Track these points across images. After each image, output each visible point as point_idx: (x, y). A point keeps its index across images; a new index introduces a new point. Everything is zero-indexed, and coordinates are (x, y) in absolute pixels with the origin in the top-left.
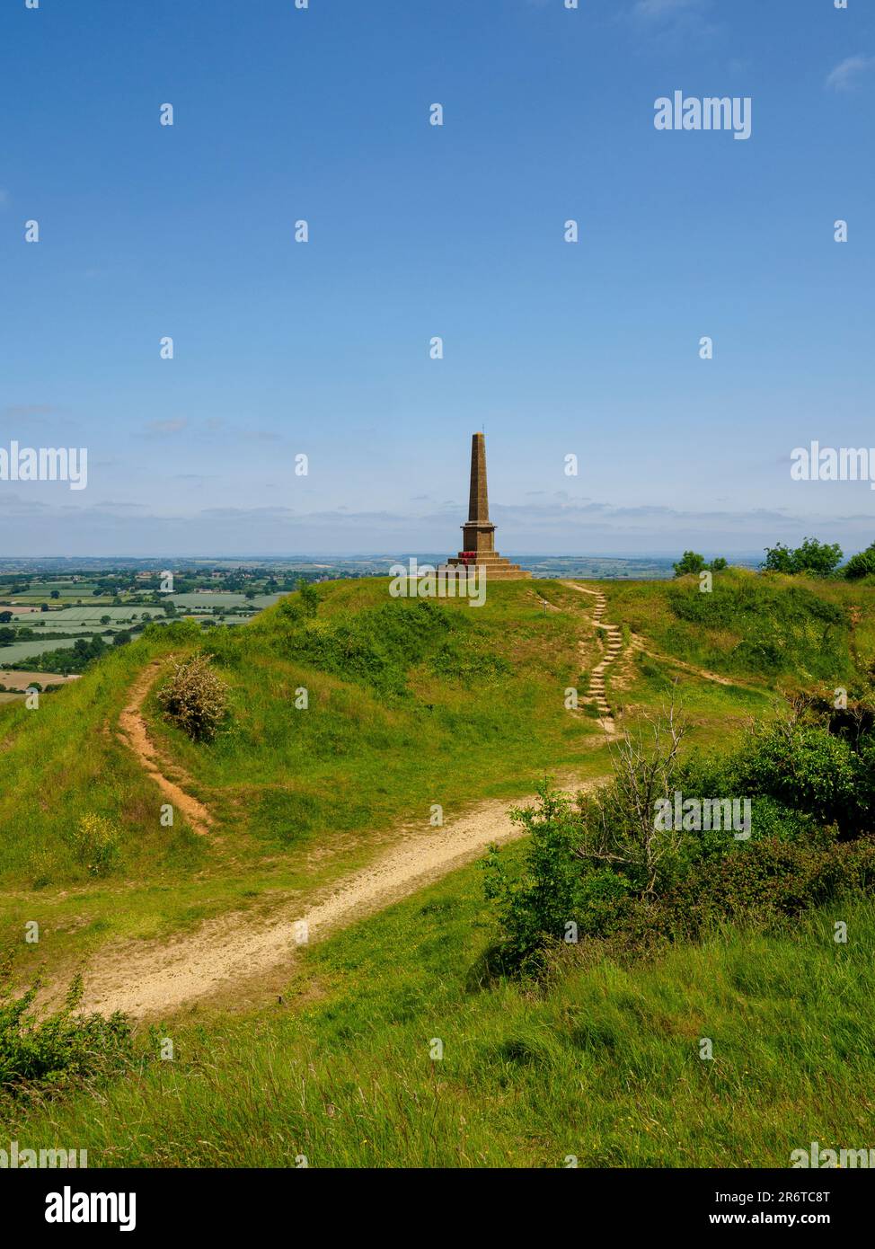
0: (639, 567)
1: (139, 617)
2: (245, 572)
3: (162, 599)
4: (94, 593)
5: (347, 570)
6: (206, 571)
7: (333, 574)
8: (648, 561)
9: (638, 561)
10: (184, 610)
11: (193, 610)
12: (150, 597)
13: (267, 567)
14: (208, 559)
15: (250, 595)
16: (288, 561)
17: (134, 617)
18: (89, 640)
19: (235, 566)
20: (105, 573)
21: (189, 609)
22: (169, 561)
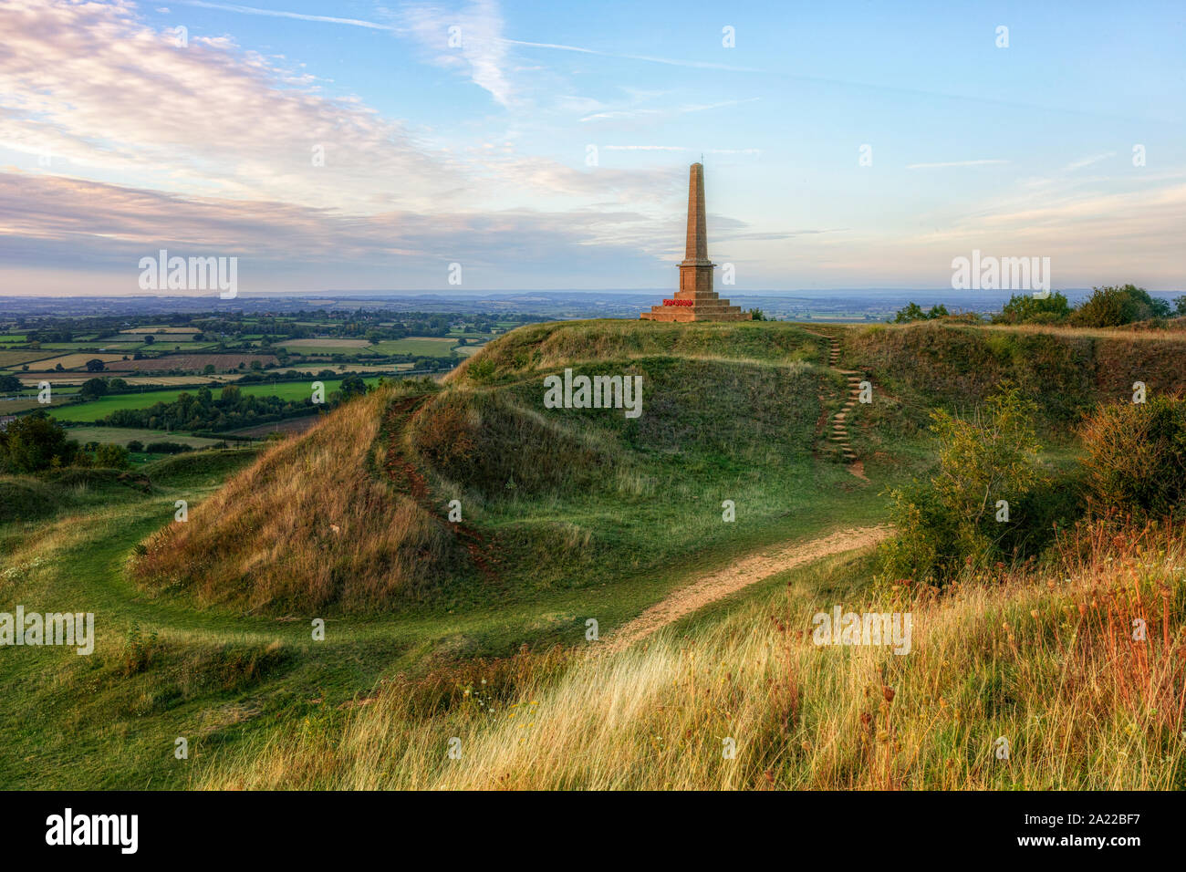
0: (823, 307)
1: (248, 366)
2: (367, 314)
3: (273, 345)
4: (194, 338)
5: (485, 311)
6: (321, 314)
7: (468, 316)
8: (834, 301)
9: (825, 301)
10: (299, 358)
11: (308, 359)
12: (258, 344)
13: (392, 308)
14: (321, 299)
15: (374, 340)
16: (416, 301)
17: (242, 366)
18: (195, 393)
19: (355, 307)
20: (205, 315)
21: (305, 357)
22: (278, 300)
